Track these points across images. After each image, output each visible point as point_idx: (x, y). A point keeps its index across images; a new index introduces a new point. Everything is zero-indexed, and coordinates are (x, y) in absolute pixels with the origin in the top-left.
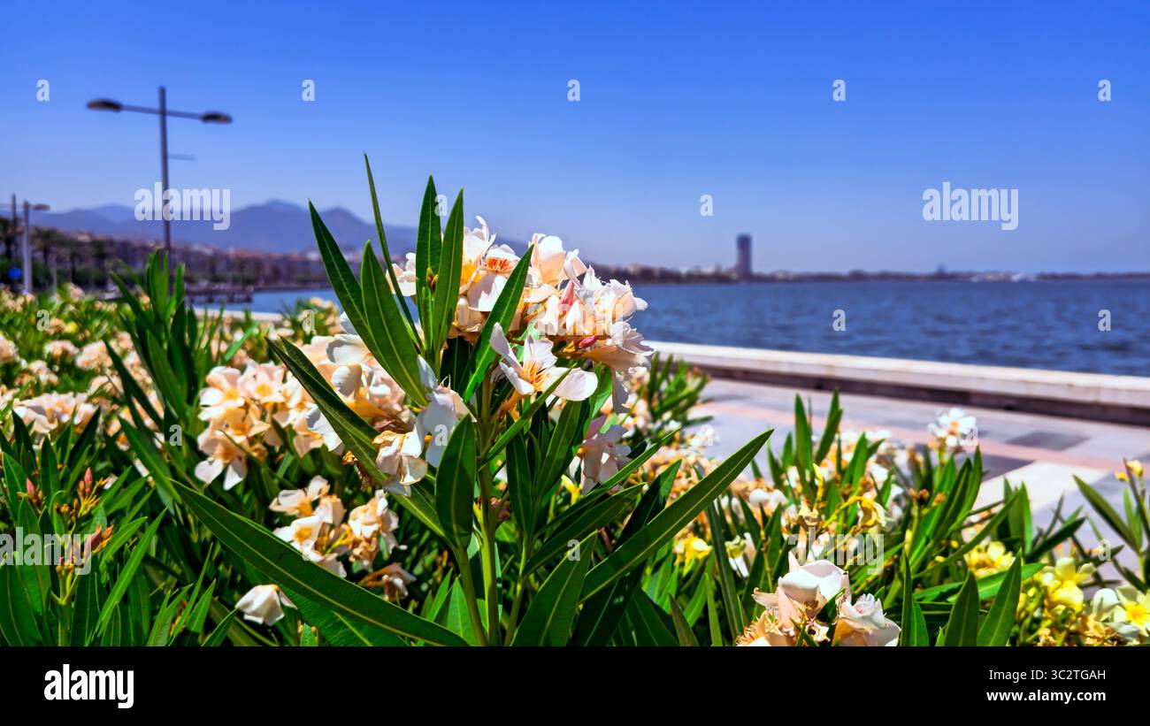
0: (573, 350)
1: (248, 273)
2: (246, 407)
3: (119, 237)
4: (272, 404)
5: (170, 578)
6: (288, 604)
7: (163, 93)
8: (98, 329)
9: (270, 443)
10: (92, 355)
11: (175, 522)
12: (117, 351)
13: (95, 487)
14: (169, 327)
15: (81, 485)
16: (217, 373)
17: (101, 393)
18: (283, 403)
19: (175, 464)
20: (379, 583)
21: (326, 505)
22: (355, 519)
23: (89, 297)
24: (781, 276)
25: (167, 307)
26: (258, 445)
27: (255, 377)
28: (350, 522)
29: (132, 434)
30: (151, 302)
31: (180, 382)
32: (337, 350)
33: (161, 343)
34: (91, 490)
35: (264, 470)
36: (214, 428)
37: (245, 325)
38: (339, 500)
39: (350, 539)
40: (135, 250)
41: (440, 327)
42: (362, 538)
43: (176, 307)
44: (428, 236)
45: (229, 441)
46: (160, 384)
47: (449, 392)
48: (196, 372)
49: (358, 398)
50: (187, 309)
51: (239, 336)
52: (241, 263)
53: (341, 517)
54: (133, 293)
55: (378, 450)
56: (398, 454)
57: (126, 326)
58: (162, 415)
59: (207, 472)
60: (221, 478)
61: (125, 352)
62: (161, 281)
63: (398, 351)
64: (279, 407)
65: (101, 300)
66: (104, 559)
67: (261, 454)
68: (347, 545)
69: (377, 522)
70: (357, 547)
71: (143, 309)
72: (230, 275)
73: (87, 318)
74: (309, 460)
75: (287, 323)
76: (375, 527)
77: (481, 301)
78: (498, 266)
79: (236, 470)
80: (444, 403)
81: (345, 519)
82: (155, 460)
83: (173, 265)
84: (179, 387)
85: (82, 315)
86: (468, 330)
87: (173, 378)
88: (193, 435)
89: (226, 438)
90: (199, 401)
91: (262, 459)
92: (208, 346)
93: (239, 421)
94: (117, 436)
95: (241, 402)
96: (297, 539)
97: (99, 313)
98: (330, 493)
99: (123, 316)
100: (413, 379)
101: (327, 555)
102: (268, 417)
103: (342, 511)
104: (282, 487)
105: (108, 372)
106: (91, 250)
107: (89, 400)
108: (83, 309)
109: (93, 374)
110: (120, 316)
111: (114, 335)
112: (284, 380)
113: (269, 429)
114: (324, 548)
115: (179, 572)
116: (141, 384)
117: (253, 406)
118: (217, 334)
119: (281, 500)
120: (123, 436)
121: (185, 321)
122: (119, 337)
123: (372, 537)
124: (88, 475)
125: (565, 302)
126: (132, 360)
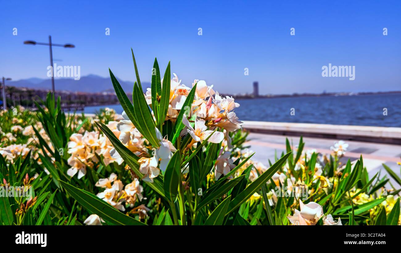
0: (212, 123)
1: (82, 100)
2: (85, 148)
3: (37, 89)
4: (94, 147)
5: (59, 211)
6: (103, 221)
7: (50, 38)
8: (30, 121)
9: (94, 161)
10: (28, 130)
11: (60, 191)
12: (37, 129)
13: (30, 181)
14: (56, 119)
15: (25, 180)
16: (74, 136)
17: (32, 144)
18: (99, 147)
19: (59, 169)
20: (137, 212)
21: (116, 184)
22: (127, 189)
23: (26, 110)
24: (269, 95)
25: (54, 113)
26: (90, 162)
27: (88, 137)
28: (126, 190)
29: (43, 159)
30: (49, 111)
31: (60, 140)
32: (121, 126)
33: (53, 125)
34: (28, 182)
35: (93, 171)
36: (74, 156)
37: (83, 118)
38: (121, 182)
39: (126, 196)
40: (42, 93)
41: (162, 116)
42: (130, 196)
43: (58, 112)
44: (155, 81)
45: (79, 161)
46: (53, 140)
47: (167, 141)
48: (66, 136)
49: (129, 144)
50: (62, 112)
51: (80, 122)
52: (79, 97)
53: (122, 188)
54: (42, 108)
55: (140, 165)
56: (148, 166)
57: (40, 120)
58: (54, 151)
59: (71, 172)
60: (77, 175)
61: (40, 129)
62: (52, 103)
63: (148, 125)
64: (97, 148)
65: (31, 111)
66: (34, 208)
67: (91, 165)
68: (125, 199)
69: (136, 189)
70: (129, 199)
71: (46, 113)
72: (76, 101)
73: (26, 117)
74: (109, 167)
75: (97, 117)
76: (135, 191)
77: (177, 106)
78: (183, 92)
79: (82, 171)
80: (166, 146)
81: (124, 189)
82: (52, 168)
83: (56, 98)
84: (60, 141)
85: (24, 116)
86: (172, 117)
87: (58, 138)
88: (66, 159)
89: (78, 160)
90: (67, 146)
91: (92, 167)
92: (70, 126)
93: (83, 153)
94: (37, 159)
95: (83, 146)
96: (106, 197)
97: (30, 116)
98: (117, 179)
99: (39, 116)
100: (153, 136)
101: (117, 203)
102: (93, 151)
103: (122, 186)
104: (100, 177)
105: (34, 136)
106: (27, 94)
107: (27, 147)
108: (25, 114)
109: (29, 137)
110: (38, 117)
111: (35, 123)
112: (99, 138)
113: (94, 156)
114: (116, 200)
115: (62, 209)
116: (46, 141)
117: (88, 148)
118: (73, 122)
119: (100, 182)
120: (40, 159)
121: (61, 117)
122: (38, 123)
123: (134, 195)
124: (27, 176)
125: (208, 105)
126: (42, 132)
